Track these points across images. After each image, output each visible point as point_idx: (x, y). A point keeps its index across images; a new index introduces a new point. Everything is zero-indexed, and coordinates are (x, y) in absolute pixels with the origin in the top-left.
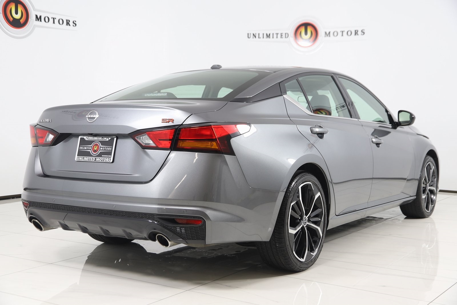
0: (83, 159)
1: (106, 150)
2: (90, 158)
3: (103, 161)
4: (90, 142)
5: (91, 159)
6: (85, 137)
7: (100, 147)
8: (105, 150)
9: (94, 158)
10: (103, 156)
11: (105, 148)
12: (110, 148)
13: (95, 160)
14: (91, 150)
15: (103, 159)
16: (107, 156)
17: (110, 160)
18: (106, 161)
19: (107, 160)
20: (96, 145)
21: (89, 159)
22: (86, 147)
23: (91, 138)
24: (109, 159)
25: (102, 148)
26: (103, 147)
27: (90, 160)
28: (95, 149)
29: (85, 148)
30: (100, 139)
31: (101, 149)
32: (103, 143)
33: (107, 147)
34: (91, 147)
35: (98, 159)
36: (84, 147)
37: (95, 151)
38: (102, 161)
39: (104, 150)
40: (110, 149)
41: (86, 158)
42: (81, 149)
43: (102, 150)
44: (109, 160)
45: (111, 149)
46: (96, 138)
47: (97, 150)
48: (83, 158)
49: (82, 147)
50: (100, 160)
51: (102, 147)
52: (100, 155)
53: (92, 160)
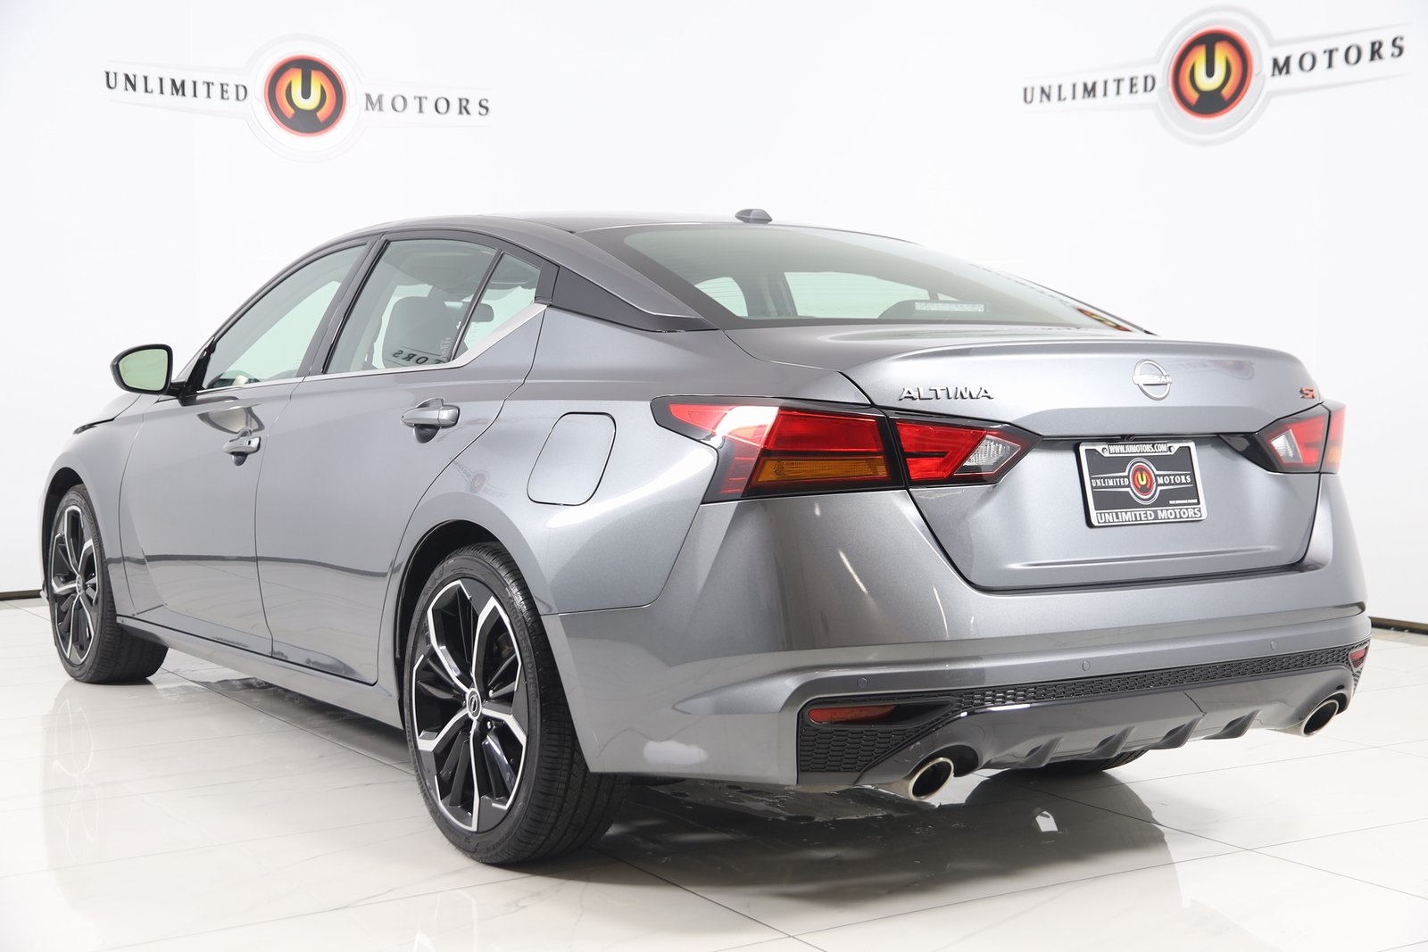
0: (1118, 518)
1: (1175, 484)
2: (1137, 513)
3: (1181, 517)
4: (1120, 464)
5: (1143, 516)
6: (1099, 448)
7: (1156, 476)
8: (1173, 485)
9: (1150, 511)
10: (1171, 502)
11: (1172, 477)
12: (1186, 475)
13: (1156, 518)
14: (1129, 486)
15: (1177, 511)
16: (1185, 502)
17: (1200, 511)
18: (1188, 517)
19: (1190, 513)
20: (1141, 470)
21: (1135, 515)
22: (1110, 478)
23: (1117, 450)
24: (1194, 509)
25: (1164, 480)
26: (1164, 476)
27: (1141, 520)
28: (1143, 483)
29: (1110, 482)
30: (1147, 448)
31: (1160, 481)
32: (1160, 462)
33: (1175, 475)
34: (1128, 477)
35: (1163, 513)
36: (1104, 478)
37: (1144, 490)
38: (1176, 518)
39: (1170, 484)
40: (1186, 479)
41: (1126, 512)
42: (1096, 487)
43: (1164, 484)
44: (1195, 514)
45: (1188, 477)
46: (1133, 449)
47: (1148, 486)
48: (1117, 513)
49: (1098, 478)
50: (1171, 514)
51: (1160, 476)
52: (1163, 500)
53: (1146, 517)
